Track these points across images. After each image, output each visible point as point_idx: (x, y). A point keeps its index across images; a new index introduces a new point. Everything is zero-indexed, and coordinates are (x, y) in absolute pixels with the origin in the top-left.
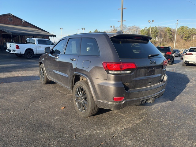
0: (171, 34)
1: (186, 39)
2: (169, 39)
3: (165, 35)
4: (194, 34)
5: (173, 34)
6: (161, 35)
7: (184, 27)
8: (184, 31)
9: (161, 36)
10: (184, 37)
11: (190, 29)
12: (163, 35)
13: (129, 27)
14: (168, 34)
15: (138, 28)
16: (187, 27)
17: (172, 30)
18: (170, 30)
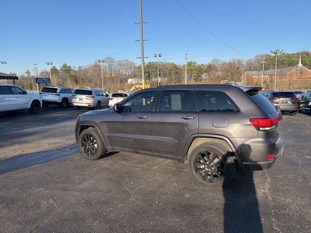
0: (177, 72)
1: (196, 78)
2: (176, 78)
3: (170, 74)
4: (203, 72)
5: (179, 72)
6: (164, 74)
7: (191, 62)
8: (192, 68)
9: (165, 76)
10: (193, 75)
11: (199, 65)
12: (168, 74)
13: (118, 61)
14: (173, 73)
15: (132, 63)
16: (195, 62)
17: (178, 67)
18: (176, 67)
